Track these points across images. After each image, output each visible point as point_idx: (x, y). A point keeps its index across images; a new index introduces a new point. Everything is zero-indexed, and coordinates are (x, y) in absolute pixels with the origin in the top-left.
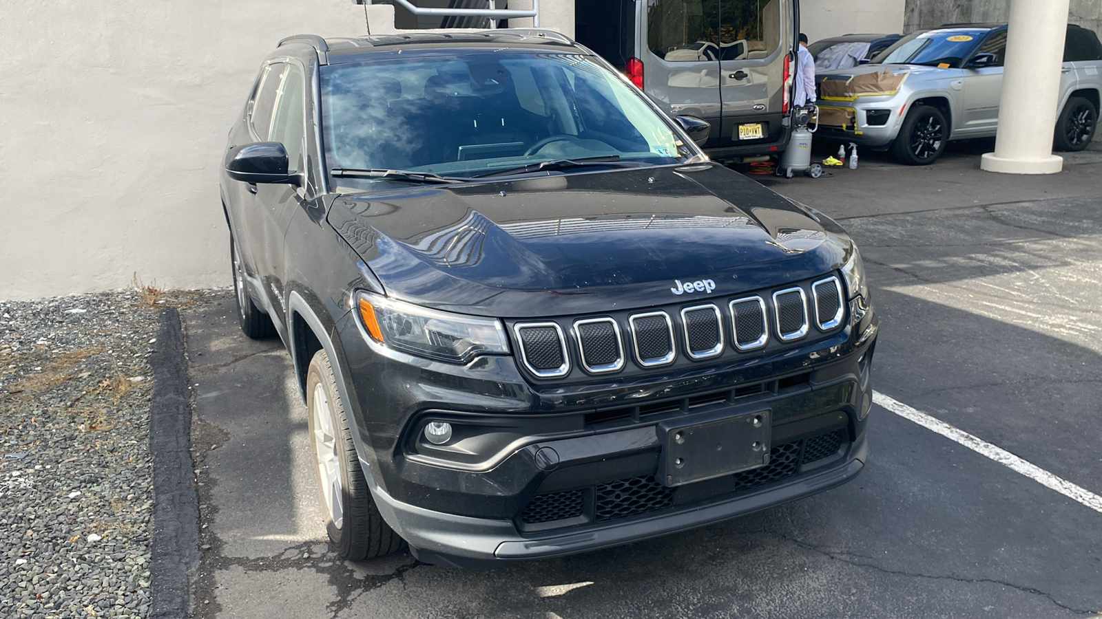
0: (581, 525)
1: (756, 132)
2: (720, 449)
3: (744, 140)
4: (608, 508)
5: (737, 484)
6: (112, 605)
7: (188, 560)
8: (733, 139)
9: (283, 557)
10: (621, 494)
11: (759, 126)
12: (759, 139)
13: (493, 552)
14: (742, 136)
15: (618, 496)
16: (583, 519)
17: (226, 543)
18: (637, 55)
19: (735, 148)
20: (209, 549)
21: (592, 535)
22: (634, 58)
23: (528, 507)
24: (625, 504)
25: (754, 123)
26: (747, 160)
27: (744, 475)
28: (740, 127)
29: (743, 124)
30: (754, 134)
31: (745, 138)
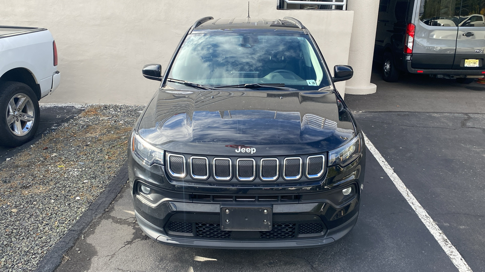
0: (191, 237)
1: (475, 63)
2: (247, 220)
3: (467, 67)
4: (201, 233)
5: (261, 236)
6: (63, 223)
7: (97, 213)
8: (460, 66)
9: (127, 220)
10: (206, 228)
11: (478, 60)
12: (476, 67)
13: (156, 238)
14: (466, 65)
15: (204, 229)
16: (191, 235)
17: (115, 210)
18: (412, 22)
19: (461, 71)
20: (108, 211)
21: (193, 242)
22: (411, 23)
23: (170, 225)
24: (208, 233)
25: (474, 59)
26: (468, 77)
27: (264, 232)
28: (466, 60)
29: (468, 59)
30: (474, 64)
31: (468, 66)
